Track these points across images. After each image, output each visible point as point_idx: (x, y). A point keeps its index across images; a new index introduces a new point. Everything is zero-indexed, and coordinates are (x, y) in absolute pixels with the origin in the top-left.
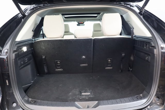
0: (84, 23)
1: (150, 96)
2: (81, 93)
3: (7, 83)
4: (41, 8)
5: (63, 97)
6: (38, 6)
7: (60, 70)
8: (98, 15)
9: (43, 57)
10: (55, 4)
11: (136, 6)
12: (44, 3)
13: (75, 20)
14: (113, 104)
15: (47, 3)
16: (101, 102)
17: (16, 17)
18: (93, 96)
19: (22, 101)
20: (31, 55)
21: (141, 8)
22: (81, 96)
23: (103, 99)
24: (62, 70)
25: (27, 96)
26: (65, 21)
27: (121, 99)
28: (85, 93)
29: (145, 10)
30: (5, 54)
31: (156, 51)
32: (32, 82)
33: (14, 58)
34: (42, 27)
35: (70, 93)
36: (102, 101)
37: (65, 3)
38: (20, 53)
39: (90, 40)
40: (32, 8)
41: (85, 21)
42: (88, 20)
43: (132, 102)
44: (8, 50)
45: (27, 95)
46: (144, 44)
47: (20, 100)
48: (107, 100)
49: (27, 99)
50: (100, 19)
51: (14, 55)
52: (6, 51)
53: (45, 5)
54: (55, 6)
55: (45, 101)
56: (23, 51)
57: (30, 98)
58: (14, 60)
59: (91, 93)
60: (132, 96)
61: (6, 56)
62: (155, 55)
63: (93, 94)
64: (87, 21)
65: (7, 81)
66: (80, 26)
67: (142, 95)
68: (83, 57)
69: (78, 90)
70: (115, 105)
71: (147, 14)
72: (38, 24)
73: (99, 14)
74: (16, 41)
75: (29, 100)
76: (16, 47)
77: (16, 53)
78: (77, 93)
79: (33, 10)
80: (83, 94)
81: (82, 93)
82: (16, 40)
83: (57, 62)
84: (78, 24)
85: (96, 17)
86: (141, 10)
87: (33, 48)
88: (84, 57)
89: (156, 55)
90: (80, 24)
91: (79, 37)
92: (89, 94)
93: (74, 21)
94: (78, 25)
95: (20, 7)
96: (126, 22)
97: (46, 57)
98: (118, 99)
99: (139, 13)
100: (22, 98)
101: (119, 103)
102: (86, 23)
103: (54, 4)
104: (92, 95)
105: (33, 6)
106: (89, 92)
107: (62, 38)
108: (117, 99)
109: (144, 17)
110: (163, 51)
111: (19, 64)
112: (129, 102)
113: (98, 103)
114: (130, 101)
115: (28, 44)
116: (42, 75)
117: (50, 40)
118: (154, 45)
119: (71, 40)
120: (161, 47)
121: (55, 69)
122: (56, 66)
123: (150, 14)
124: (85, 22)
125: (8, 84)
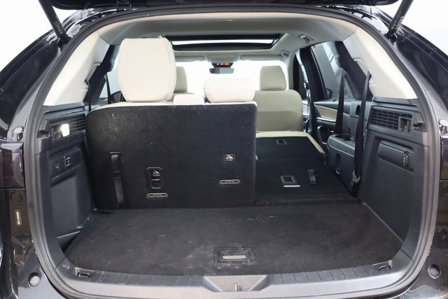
0: (231, 64)
1: (414, 263)
2: (220, 255)
3: (18, 218)
4: (110, 19)
5: (169, 265)
6: (103, 14)
7: (160, 195)
8: (275, 41)
9: (113, 156)
10: (151, 6)
11: (379, 15)
12: (120, 6)
13: (203, 56)
14: (309, 281)
15: (128, 6)
16: (277, 276)
17: (40, 42)
18: (254, 263)
19: (57, 270)
20: (79, 149)
21: (391, 20)
22: (219, 262)
24: (167, 195)
25: (69, 260)
26: (178, 58)
27: (331, 271)
28: (231, 255)
29: (405, 27)
30: (15, 139)
31: (426, 138)
32: (79, 228)
33: (40, 151)
34: (108, 73)
35: (188, 254)
36: (279, 275)
37: (179, 4)
38: (53, 139)
39: (247, 109)
40: (85, 17)
41: (235, 58)
42: (243, 57)
43: (361, 277)
44: (23, 128)
45: (67, 256)
46: (398, 121)
47: (51, 268)
48: (292, 271)
49: (69, 267)
50: (282, 54)
51: (40, 142)
52: (19, 130)
53: (123, 10)
54: (152, 13)
55: (118, 274)
56: (61, 133)
57: (77, 266)
58: (39, 156)
59: (249, 255)
60: (362, 264)
61: (20, 145)
62: (423, 149)
63: (253, 258)
64: (241, 59)
65: (18, 213)
66: (218, 73)
67: (392, 263)
68: (227, 158)
69: (211, 247)
70: (315, 284)
71: (411, 38)
72: (101, 64)
73: (277, 36)
74: (45, 104)
75: (74, 270)
76: (46, 122)
77: (44, 137)
78: (210, 254)
79: (90, 24)
80: (224, 257)
81: (223, 255)
83: (152, 171)
84: (213, 67)
85: (269, 46)
86: (393, 28)
87: (84, 131)
88: (230, 157)
89: (426, 148)
90: (221, 69)
91: (217, 100)
92: (244, 257)
93: (202, 58)
94: (212, 71)
95: (55, 15)
96: (353, 60)
97: (120, 156)
98: (324, 272)
99: (387, 36)
100: (55, 263)
101: (326, 280)
102: (238, 65)
103: (148, 6)
104: (251, 260)
105: (89, 12)
106: (243, 254)
107: (169, 101)
108: (322, 270)
109: (400, 47)
110: (444, 137)
111: (51, 169)
112: (354, 278)
113: (268, 278)
115: (73, 117)
116: (106, 211)
117: (136, 107)
118: (422, 122)
119: (195, 109)
120: (442, 126)
121: (145, 194)
122: (150, 184)
123: (417, 38)
124: (234, 63)
125: (19, 223)
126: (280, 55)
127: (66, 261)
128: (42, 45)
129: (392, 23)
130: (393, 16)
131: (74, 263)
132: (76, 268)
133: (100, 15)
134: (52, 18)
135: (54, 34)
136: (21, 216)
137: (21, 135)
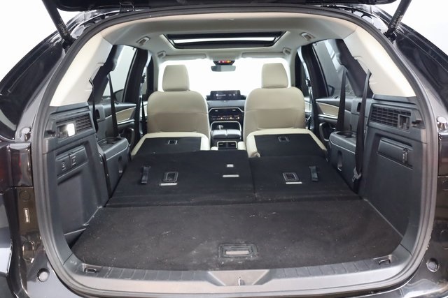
0: (233, 62)
1: (413, 256)
2: (223, 251)
3: (27, 216)
4: (114, 20)
5: (174, 260)
6: (107, 15)
8: (277, 39)
10: (154, 7)
11: (378, 14)
12: (123, 7)
13: (205, 54)
14: (311, 275)
15: (131, 7)
16: (279, 271)
17: (45, 44)
18: (257, 258)
19: (64, 266)
20: (84, 149)
21: (390, 19)
22: (222, 257)
23: (284, 266)
25: (76, 256)
27: (332, 265)
28: (234, 250)
29: (404, 25)
30: (22, 139)
31: (424, 135)
32: (84, 225)
33: (47, 150)
34: (111, 73)
35: (193, 250)
37: (181, 5)
40: (89, 19)
41: (237, 55)
42: (245, 54)
44: (31, 129)
45: (74, 252)
46: (397, 119)
47: (59, 264)
48: (294, 266)
49: (76, 264)
50: (284, 52)
51: (47, 142)
52: (26, 131)
53: (126, 12)
54: (155, 14)
55: (124, 269)
56: (67, 133)
57: (83, 262)
58: (46, 155)
59: (251, 250)
60: (363, 259)
61: (27, 145)
62: (422, 146)
63: (256, 253)
64: (243, 57)
65: (26, 211)
66: (220, 70)
67: (392, 257)
69: (215, 243)
70: (316, 278)
71: (410, 36)
72: (105, 64)
73: (279, 34)
75: (82, 266)
76: (52, 123)
77: (51, 137)
78: (212, 251)
79: (94, 26)
80: (228, 253)
81: (226, 251)
82: (52, 104)
84: (214, 65)
85: (271, 43)
86: (392, 26)
89: (424, 145)
90: (223, 67)
92: (247, 252)
93: (203, 56)
94: (214, 69)
95: (60, 17)
96: (353, 58)
98: (325, 266)
99: (387, 34)
100: (63, 259)
101: (327, 274)
102: (240, 62)
104: (254, 256)
105: (92, 13)
106: (245, 250)
109: (400, 45)
110: (442, 134)
112: (354, 272)
114: (357, 270)
115: (78, 117)
118: (421, 119)
120: (440, 123)
123: (416, 36)
124: (236, 60)
125: (27, 220)
126: (282, 52)
127: (74, 257)
128: (47, 47)
129: (392, 21)
130: (392, 15)
131: (81, 259)
132: (83, 264)
133: (103, 17)
134: (57, 19)
135: (58, 35)
136: (30, 213)
137: (28, 135)
